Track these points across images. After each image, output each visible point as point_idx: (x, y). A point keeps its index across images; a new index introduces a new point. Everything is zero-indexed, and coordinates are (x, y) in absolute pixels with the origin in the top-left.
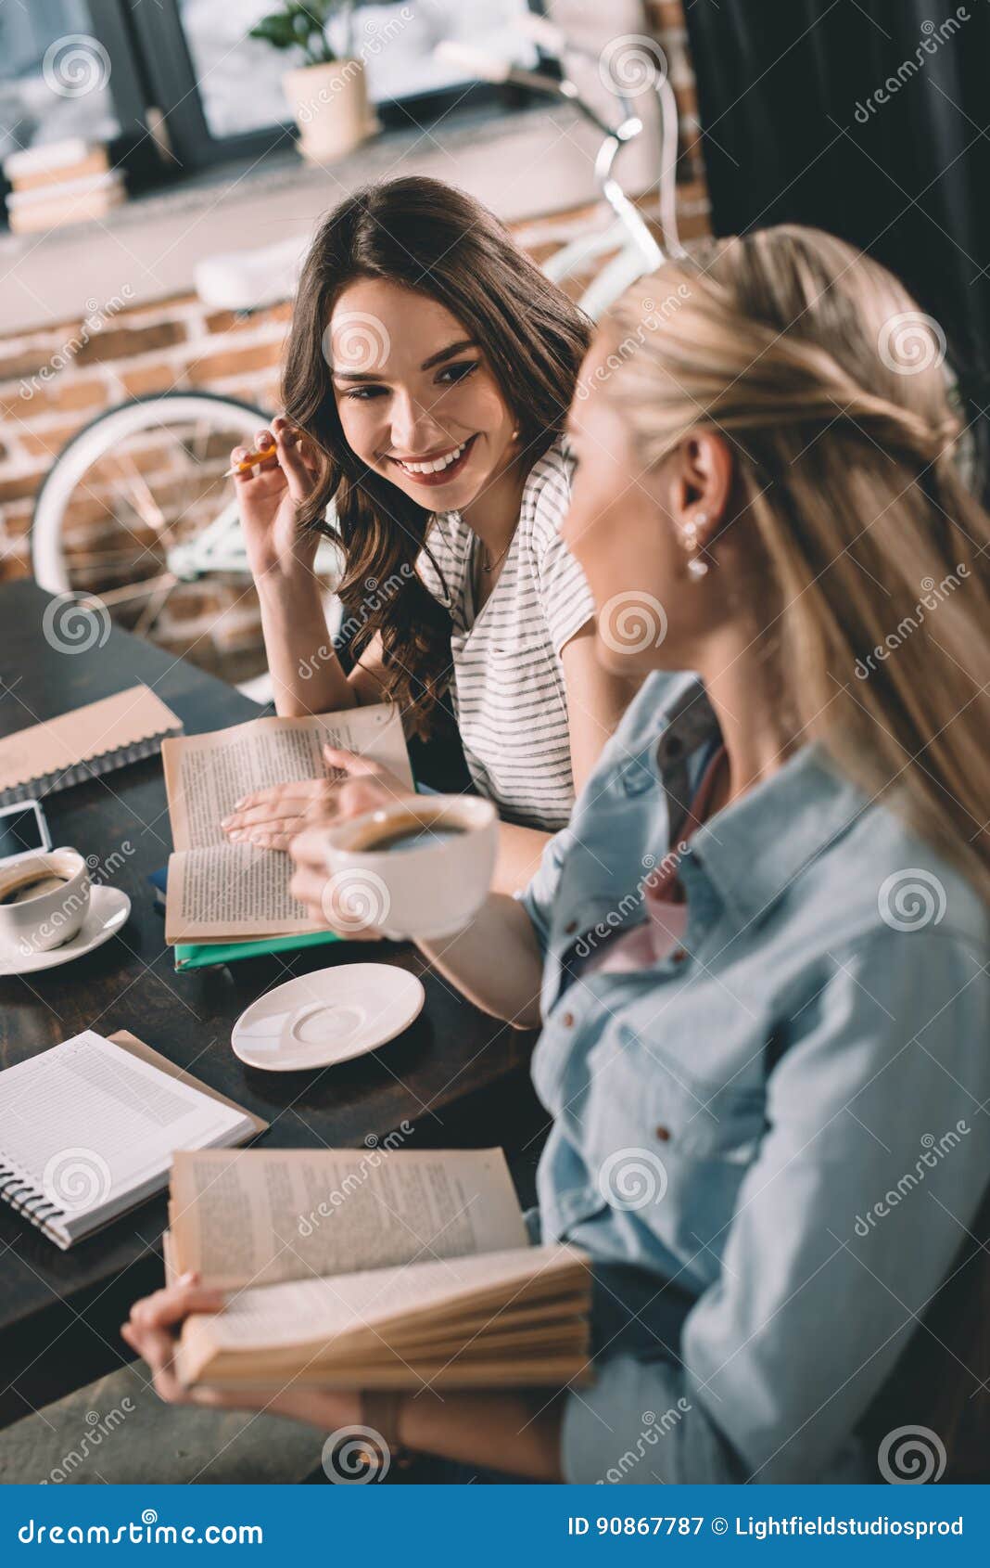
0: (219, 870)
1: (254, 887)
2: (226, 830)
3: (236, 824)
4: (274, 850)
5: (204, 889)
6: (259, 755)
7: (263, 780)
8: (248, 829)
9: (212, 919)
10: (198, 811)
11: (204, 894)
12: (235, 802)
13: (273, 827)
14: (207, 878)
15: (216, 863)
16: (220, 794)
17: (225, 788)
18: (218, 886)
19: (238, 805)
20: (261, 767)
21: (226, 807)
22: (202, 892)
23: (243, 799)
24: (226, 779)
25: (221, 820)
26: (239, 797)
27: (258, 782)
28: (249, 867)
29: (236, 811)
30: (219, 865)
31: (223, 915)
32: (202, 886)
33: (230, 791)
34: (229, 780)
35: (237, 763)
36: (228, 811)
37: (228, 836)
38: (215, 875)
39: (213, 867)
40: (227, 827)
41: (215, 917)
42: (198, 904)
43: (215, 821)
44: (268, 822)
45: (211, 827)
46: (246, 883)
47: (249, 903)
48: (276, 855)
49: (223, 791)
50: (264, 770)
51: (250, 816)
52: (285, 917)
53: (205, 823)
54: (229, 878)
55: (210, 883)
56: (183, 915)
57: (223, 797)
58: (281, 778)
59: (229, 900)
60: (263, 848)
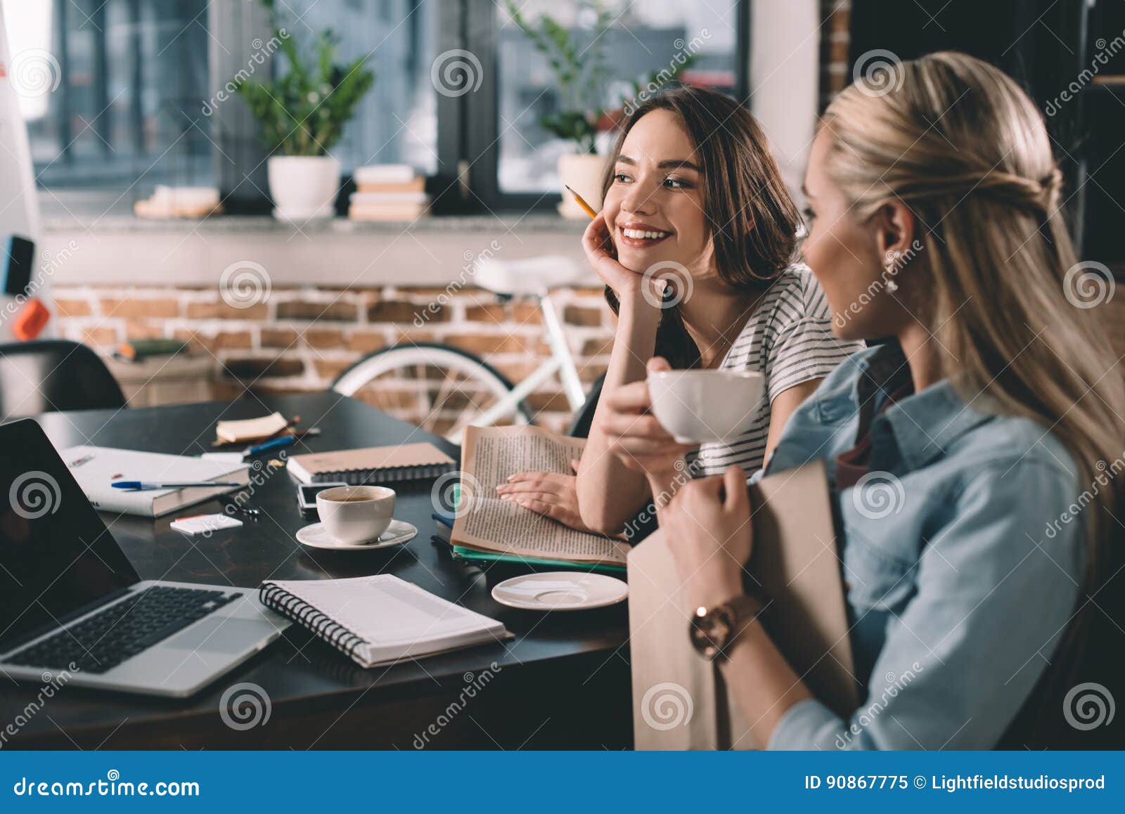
0: (493, 511)
1: (515, 528)
2: (499, 492)
3: (506, 490)
4: (532, 511)
5: (482, 519)
6: (532, 449)
7: (531, 467)
8: (515, 494)
9: (484, 538)
10: (483, 475)
11: (481, 522)
12: (509, 475)
13: (535, 495)
14: (485, 514)
15: (492, 507)
16: (500, 469)
17: (504, 466)
18: (491, 521)
19: (509, 478)
20: (531, 458)
21: (502, 479)
22: (480, 521)
23: (515, 475)
24: (506, 460)
25: (497, 485)
26: (512, 473)
27: (527, 467)
28: (514, 515)
29: (508, 482)
30: (494, 508)
31: (492, 538)
32: (480, 517)
33: (507, 469)
34: (508, 461)
35: (516, 452)
36: (503, 480)
37: (500, 497)
38: (491, 513)
39: (490, 509)
40: (501, 490)
41: (486, 537)
42: (476, 527)
43: (492, 485)
44: (531, 492)
45: (489, 487)
46: (510, 524)
47: (510, 536)
48: (533, 514)
49: (502, 468)
50: (533, 459)
51: (518, 486)
52: (534, 548)
53: (486, 484)
54: (499, 518)
55: (486, 517)
56: (465, 530)
57: (502, 471)
58: (544, 468)
59: (497, 531)
60: (525, 508)
